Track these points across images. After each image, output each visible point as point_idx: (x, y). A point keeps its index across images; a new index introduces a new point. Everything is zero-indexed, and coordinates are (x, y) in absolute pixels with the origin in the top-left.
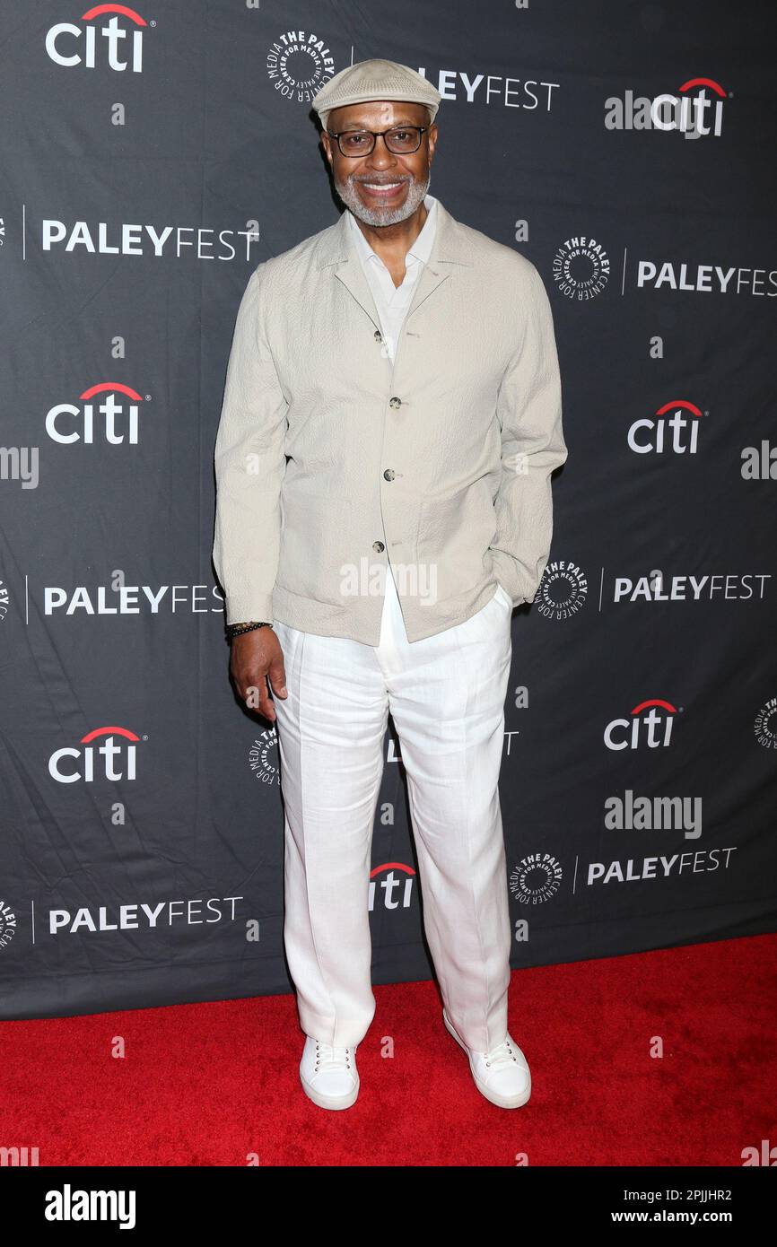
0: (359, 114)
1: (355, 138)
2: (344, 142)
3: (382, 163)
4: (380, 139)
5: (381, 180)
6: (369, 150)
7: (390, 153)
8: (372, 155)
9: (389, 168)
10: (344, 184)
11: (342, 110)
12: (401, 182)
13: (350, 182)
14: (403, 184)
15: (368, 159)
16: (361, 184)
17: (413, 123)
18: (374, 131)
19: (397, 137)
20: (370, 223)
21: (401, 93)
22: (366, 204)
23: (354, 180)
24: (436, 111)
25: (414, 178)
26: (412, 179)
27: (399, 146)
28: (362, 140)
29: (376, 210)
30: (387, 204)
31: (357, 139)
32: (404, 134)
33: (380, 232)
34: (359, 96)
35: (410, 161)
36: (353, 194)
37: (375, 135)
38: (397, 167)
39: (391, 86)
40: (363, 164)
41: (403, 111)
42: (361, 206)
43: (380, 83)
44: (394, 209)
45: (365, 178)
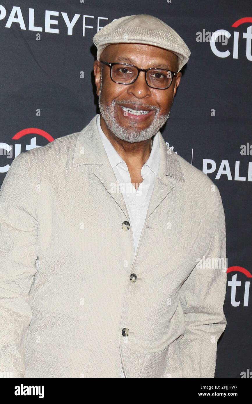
0: (131, 51)
1: (123, 70)
2: (114, 72)
3: (140, 92)
4: (142, 74)
5: (137, 106)
6: (132, 81)
7: (147, 86)
8: (134, 85)
9: (144, 97)
10: (108, 105)
11: (117, 46)
12: (150, 111)
13: (113, 105)
14: (151, 112)
15: (130, 87)
16: (120, 106)
17: (169, 67)
18: (139, 68)
19: (154, 76)
20: (121, 138)
21: (166, 43)
22: (121, 123)
23: (116, 104)
24: (185, 62)
25: (160, 109)
26: (158, 110)
27: (154, 82)
28: (128, 72)
29: (128, 128)
30: (136, 125)
31: (124, 71)
32: (160, 75)
33: (127, 146)
34: (135, 38)
35: (159, 96)
36: (113, 114)
37: (140, 70)
38: (150, 99)
39: (159, 35)
40: (126, 92)
41: (163, 57)
42: (117, 125)
43: (150, 32)
44: (141, 129)
45: (125, 102)
